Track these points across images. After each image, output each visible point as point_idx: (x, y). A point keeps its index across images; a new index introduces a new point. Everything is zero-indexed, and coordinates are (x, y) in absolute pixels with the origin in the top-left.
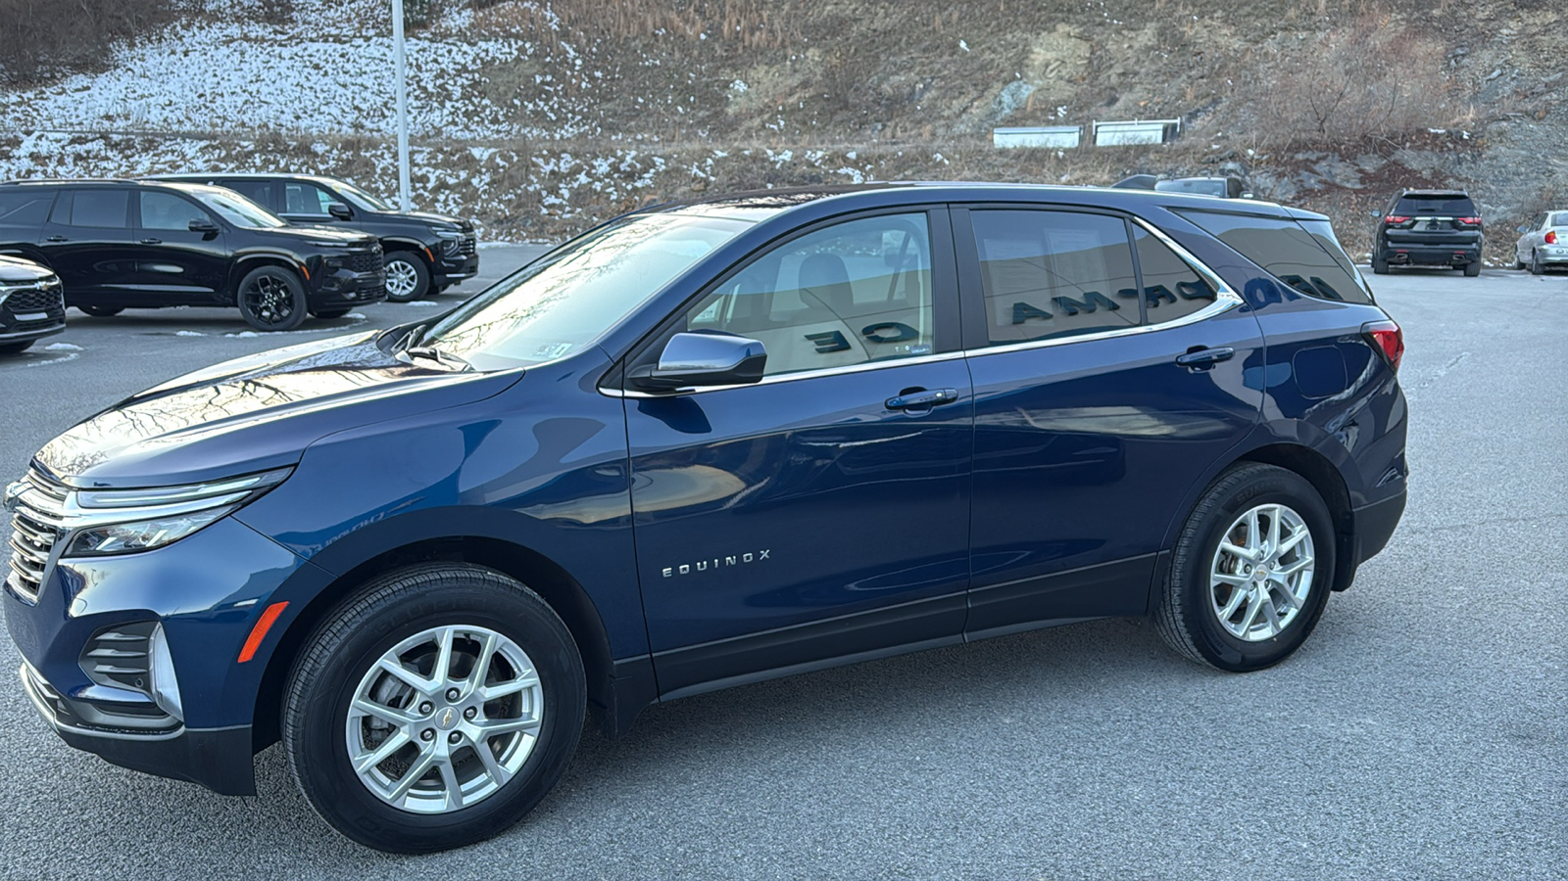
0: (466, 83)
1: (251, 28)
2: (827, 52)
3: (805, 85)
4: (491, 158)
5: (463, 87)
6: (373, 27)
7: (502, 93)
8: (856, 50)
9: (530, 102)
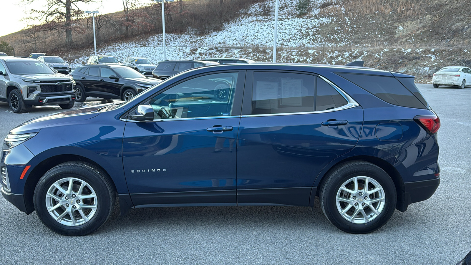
0: (314, 30)
1: (259, 18)
2: (433, 16)
3: (424, 27)
4: (314, 53)
5: (313, 32)
6: (291, 16)
7: (324, 33)
8: (444, 15)
9: (332, 36)
